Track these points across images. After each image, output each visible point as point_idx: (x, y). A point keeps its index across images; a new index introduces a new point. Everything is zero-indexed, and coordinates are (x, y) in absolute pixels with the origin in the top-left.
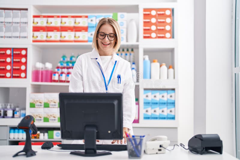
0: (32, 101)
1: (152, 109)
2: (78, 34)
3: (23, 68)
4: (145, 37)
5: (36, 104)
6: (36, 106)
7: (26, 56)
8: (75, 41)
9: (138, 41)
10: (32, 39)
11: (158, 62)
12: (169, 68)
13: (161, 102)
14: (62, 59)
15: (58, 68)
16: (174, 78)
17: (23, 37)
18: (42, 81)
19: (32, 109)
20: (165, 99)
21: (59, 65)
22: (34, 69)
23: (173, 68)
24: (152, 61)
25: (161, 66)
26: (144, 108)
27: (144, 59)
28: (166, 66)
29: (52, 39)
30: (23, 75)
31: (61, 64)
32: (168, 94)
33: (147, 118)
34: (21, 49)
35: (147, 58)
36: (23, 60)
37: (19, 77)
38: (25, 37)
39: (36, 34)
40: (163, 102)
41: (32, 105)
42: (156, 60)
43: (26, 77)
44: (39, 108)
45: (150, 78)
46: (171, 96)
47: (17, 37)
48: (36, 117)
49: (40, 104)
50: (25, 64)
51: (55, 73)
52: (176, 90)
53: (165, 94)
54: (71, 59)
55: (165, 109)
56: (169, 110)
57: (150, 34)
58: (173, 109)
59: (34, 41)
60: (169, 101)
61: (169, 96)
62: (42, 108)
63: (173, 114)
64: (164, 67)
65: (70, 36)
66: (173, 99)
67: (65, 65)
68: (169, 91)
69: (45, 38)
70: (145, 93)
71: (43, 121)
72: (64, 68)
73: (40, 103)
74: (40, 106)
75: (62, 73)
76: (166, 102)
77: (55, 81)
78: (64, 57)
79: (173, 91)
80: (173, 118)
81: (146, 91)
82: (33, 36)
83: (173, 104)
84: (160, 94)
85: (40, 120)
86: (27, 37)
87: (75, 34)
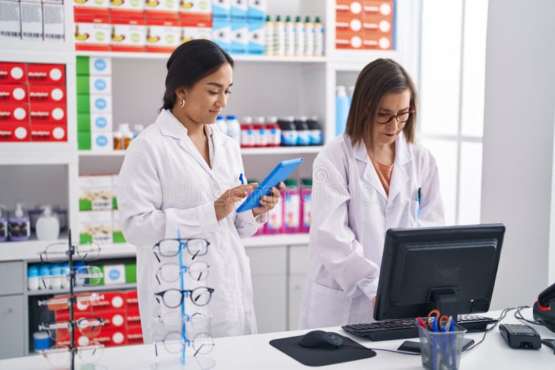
0: (83, 196)
3: (57, 114)
4: (339, 46)
5: (93, 202)
6: (94, 207)
7: (62, 84)
9: (323, 54)
10: (72, 41)
17: (52, 36)
19: (86, 214)
27: (337, 94)
29: (128, 42)
30: (58, 133)
34: (48, 67)
35: (342, 90)
36: (57, 94)
37: (49, 138)
38: (59, 37)
41: (86, 206)
43: (65, 139)
44: (102, 210)
47: (37, 35)
48: (94, 233)
49: (102, 201)
50: (63, 103)
57: (349, 38)
59: (79, 48)
62: (107, 210)
65: (170, 36)
69: (107, 41)
71: (111, 240)
73: (105, 198)
74: (102, 207)
82: (77, 35)
85: (106, 238)
86: (64, 37)
87: (183, 33)
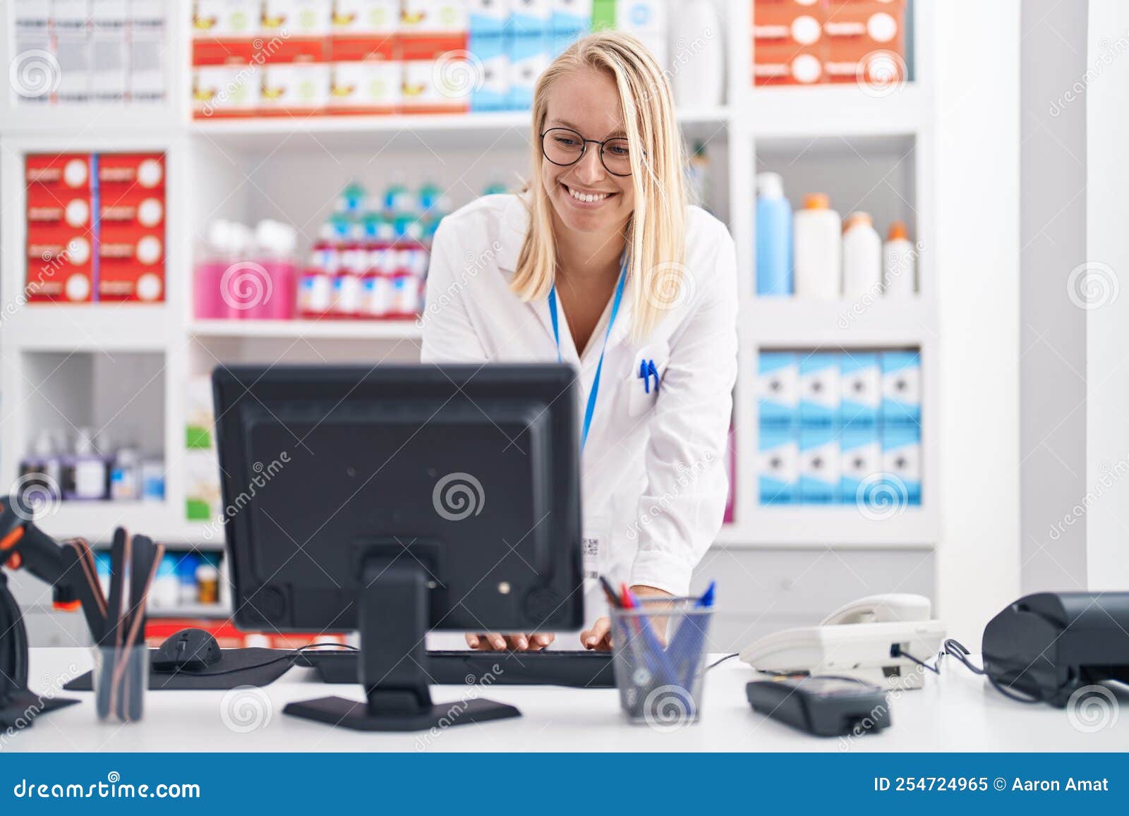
1: (801, 448)
2: (419, 71)
3: (148, 250)
4: (760, 81)
7: (159, 192)
8: (406, 111)
9: (724, 101)
10: (186, 105)
11: (832, 206)
12: (888, 235)
13: (851, 413)
14: (341, 205)
15: (322, 246)
16: (917, 288)
17: (144, 96)
18: (243, 315)
20: (870, 401)
21: (328, 232)
22: (204, 257)
23: (911, 237)
24: (799, 202)
25: (845, 227)
26: (763, 447)
27: (758, 194)
28: (876, 226)
29: (290, 101)
30: (148, 286)
31: (341, 230)
32: (883, 370)
33: (774, 497)
34: (135, 159)
35: (773, 186)
36: (149, 212)
37: (131, 297)
38: (154, 97)
39: (212, 76)
40: (858, 413)
41: (198, 438)
42: (821, 199)
43: (161, 298)
45: (792, 289)
46: (901, 385)
47: (116, 97)
48: (214, 498)
50: (159, 230)
51: (311, 274)
52: (926, 352)
53: (869, 372)
54: (389, 201)
55: (870, 450)
56: (890, 458)
57: (789, 61)
58: (910, 452)
59: (199, 116)
60: (890, 412)
61: (890, 380)
63: (910, 474)
64: (865, 234)
65: (377, 83)
66: (909, 398)
67: (357, 233)
68: (889, 360)
69: (251, 100)
70: (762, 370)
72: (353, 247)
75: (342, 273)
76: (873, 414)
77: (310, 315)
78: (353, 193)
79: (909, 360)
80: (915, 498)
81: (772, 360)
82: (195, 91)
83: (912, 423)
84: (843, 371)
86: (164, 95)
87: (404, 75)
